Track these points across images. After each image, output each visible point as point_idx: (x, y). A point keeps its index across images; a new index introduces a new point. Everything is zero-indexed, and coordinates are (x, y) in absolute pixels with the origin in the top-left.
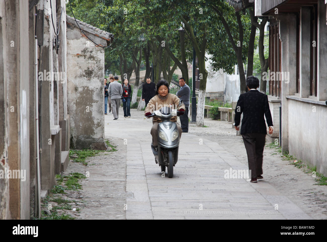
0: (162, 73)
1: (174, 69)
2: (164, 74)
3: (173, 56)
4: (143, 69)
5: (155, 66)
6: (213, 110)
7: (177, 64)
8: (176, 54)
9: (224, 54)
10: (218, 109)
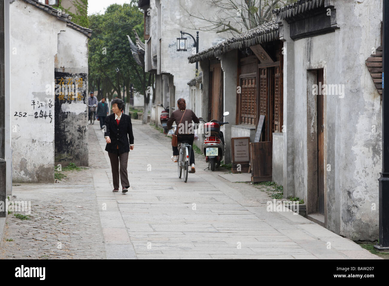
0: (107, 94)
1: (114, 92)
2: (109, 94)
3: (113, 85)
4: (96, 90)
5: (103, 90)
6: (134, 114)
7: (115, 89)
8: (115, 84)
9: (138, 85)
10: (137, 113)
